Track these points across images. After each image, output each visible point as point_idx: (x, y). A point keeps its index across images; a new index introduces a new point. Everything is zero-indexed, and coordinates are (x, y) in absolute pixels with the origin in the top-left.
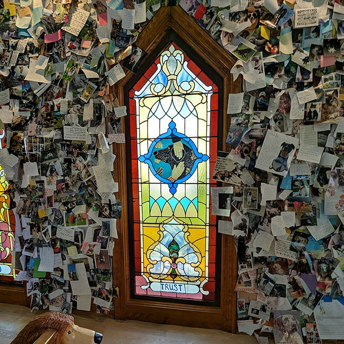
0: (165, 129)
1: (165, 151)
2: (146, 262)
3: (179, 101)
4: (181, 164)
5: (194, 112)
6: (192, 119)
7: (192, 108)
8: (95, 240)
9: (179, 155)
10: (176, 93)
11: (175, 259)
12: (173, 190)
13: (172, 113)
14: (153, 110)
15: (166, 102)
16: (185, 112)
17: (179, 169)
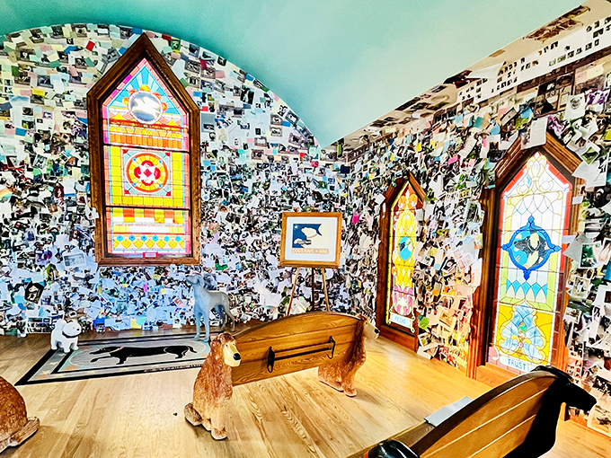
0: (524, 223)
1: (523, 241)
2: (499, 337)
3: (538, 198)
4: (536, 253)
5: (551, 208)
6: (549, 213)
7: (549, 205)
8: (460, 308)
9: (535, 245)
10: (538, 192)
11: (523, 339)
12: (527, 277)
13: (532, 209)
14: (517, 207)
15: (528, 200)
16: (543, 208)
17: (533, 258)
